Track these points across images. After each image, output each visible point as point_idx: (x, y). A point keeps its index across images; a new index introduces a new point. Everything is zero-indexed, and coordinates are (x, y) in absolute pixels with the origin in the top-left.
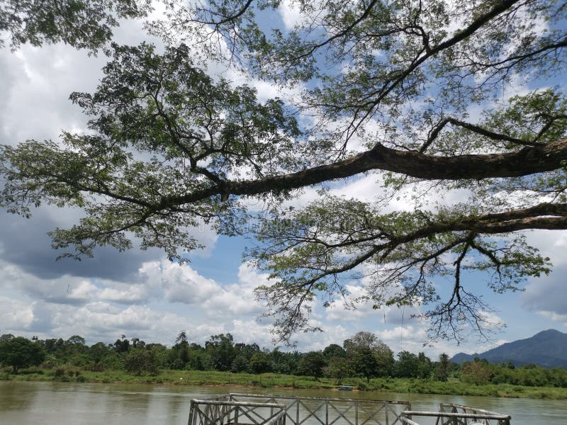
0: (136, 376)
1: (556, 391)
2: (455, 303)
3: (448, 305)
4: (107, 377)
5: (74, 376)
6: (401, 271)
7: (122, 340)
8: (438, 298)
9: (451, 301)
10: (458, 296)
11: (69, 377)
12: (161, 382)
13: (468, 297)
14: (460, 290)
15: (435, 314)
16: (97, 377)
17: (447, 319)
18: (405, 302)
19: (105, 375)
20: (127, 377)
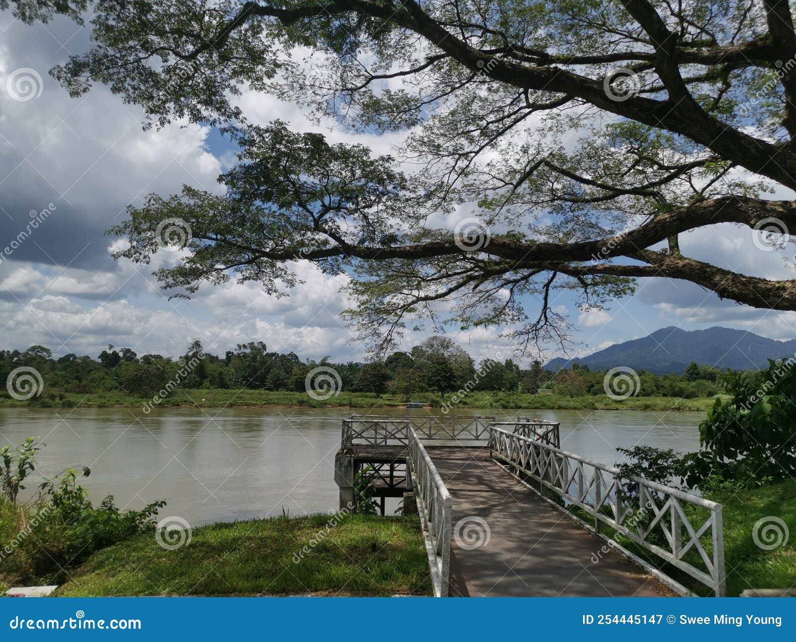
0: (142, 397)
1: (660, 401)
2: (542, 323)
3: (535, 325)
4: (103, 400)
5: (57, 400)
6: (491, 292)
7: (110, 352)
8: (526, 317)
9: (538, 322)
10: (546, 317)
11: (51, 402)
12: (178, 405)
13: (555, 317)
14: (548, 311)
15: (522, 333)
16: (89, 400)
17: (533, 338)
18: (493, 322)
19: (100, 397)
20: (131, 399)
